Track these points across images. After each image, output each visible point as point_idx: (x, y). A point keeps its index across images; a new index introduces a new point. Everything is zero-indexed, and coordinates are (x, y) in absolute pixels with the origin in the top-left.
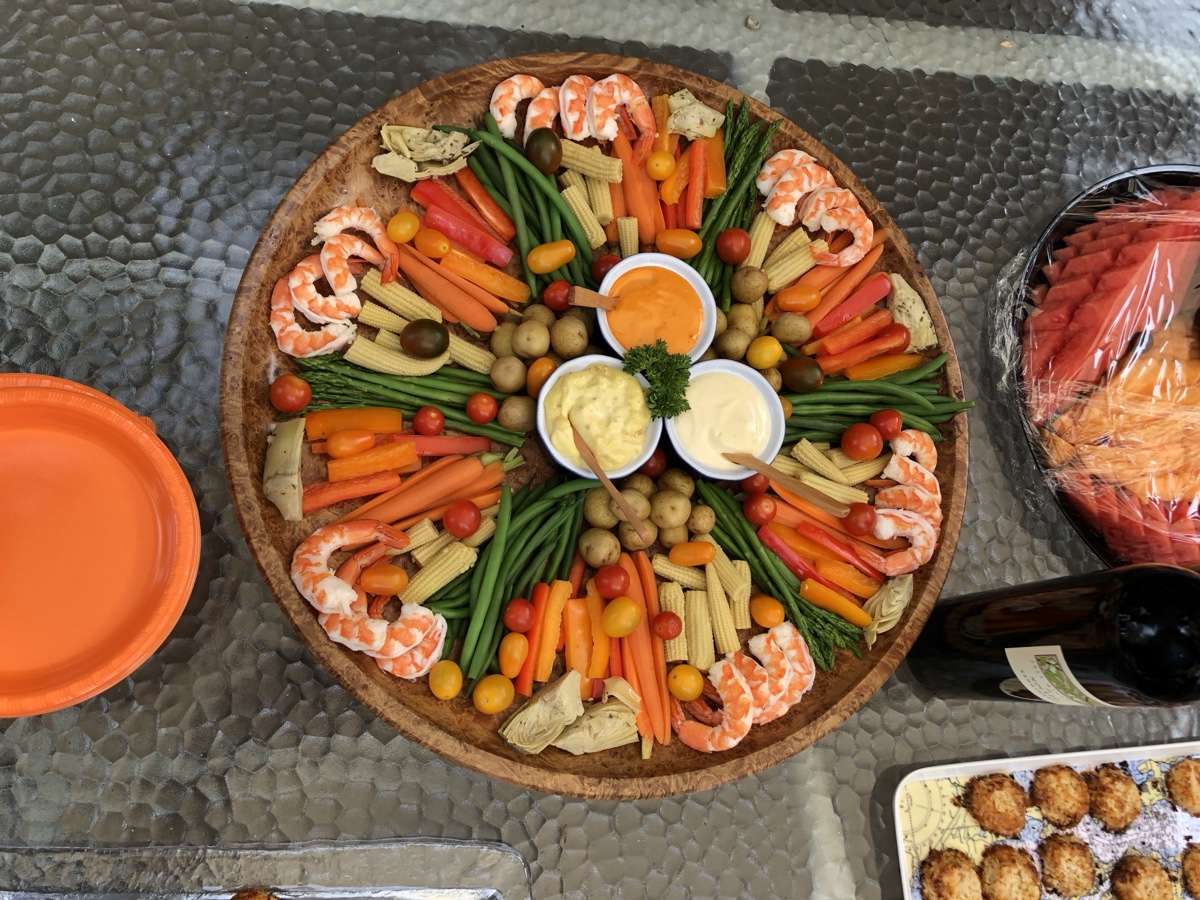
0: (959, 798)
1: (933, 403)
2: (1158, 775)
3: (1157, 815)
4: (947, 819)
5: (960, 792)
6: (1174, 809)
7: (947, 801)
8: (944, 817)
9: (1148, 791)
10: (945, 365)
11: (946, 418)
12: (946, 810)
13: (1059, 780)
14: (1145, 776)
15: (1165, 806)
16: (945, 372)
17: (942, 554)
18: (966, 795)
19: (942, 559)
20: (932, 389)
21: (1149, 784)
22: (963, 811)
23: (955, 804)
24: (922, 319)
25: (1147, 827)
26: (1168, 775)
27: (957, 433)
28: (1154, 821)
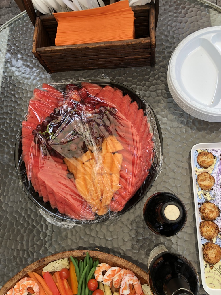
0: (210, 266)
1: (86, 265)
2: (202, 192)
3: (214, 196)
4: (217, 272)
5: (208, 265)
6: (212, 189)
7: (211, 271)
8: (216, 273)
9: (207, 197)
10: (73, 257)
11: (91, 260)
12: (214, 272)
13: (205, 232)
14: (202, 197)
15: (211, 192)
16: (76, 257)
17: (135, 271)
18: (210, 264)
19: (137, 272)
20: (82, 264)
21: (205, 196)
22: (214, 266)
23: (212, 269)
24: (59, 264)
25: (218, 200)
26: (202, 189)
27: (96, 257)
28: (216, 197)
